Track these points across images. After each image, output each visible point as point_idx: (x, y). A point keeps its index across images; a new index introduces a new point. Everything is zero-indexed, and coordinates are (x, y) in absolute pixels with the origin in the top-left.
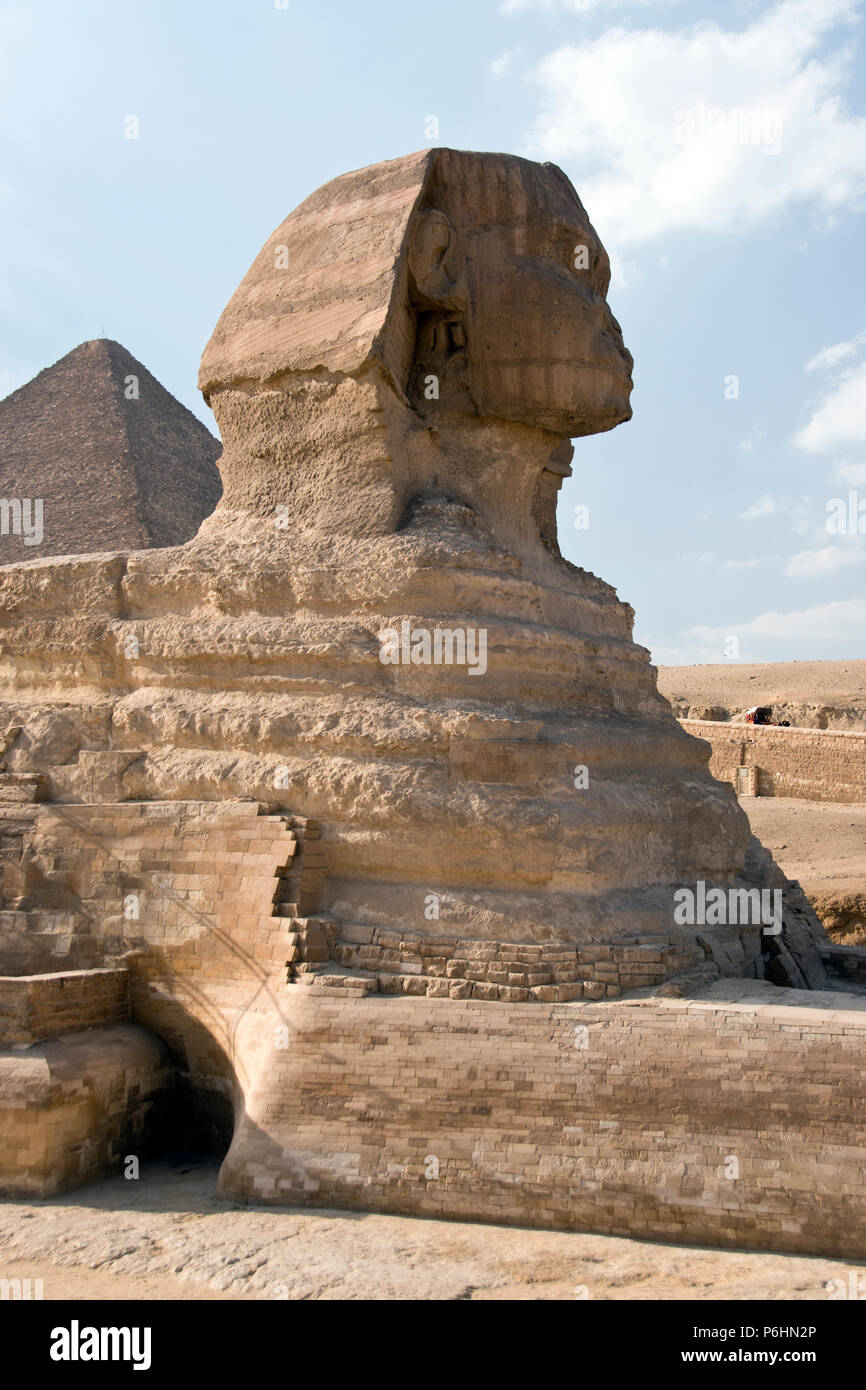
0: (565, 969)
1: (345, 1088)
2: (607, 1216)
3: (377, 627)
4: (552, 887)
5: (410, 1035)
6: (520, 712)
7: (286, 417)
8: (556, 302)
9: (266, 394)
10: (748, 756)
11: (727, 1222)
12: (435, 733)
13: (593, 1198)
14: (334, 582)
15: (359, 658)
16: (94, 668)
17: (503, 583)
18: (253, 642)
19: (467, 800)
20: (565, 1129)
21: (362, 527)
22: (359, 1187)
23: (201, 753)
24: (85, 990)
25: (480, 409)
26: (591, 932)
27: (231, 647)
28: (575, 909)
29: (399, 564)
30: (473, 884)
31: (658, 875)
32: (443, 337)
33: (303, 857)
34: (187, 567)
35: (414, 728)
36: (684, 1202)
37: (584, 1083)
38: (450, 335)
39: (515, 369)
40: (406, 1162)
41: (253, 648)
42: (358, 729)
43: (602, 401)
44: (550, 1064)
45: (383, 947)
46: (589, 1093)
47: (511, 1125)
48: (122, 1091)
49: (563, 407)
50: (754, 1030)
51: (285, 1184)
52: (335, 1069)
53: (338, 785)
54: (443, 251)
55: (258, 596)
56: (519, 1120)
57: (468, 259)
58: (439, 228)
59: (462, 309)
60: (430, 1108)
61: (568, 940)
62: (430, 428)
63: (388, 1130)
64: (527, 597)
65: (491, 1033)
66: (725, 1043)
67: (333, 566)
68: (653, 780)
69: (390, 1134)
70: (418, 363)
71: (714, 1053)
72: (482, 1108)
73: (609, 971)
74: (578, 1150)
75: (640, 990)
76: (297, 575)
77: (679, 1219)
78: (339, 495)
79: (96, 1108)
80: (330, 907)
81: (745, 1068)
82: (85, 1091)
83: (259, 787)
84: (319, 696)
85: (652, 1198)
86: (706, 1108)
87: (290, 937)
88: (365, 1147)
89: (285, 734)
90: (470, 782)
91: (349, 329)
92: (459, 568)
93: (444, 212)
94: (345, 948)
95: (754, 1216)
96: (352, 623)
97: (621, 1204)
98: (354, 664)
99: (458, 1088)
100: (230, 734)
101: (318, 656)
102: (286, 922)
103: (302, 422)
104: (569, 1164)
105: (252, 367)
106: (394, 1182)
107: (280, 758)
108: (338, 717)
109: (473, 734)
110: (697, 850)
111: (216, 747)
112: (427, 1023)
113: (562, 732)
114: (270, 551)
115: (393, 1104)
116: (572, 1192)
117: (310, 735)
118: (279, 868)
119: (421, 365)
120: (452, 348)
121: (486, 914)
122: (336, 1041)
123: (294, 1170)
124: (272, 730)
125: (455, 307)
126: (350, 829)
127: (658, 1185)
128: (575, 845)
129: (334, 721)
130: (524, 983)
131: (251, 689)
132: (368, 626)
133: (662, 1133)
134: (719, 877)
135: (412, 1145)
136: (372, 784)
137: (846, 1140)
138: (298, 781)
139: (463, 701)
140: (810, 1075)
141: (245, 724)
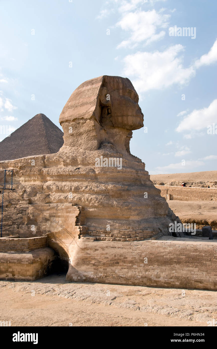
0: (133, 235)
1: (90, 259)
2: (142, 283)
3: (95, 168)
4: (130, 219)
5: (103, 249)
6: (123, 184)
7: (76, 127)
8: (128, 104)
9: (72, 123)
10: (168, 192)
11: (165, 283)
12: (107, 189)
13: (139, 279)
14: (86, 160)
16: (39, 177)
18: (70, 172)
19: (113, 202)
20: (134, 266)
21: (91, 149)
22: (93, 278)
23: (61, 194)
24: (39, 241)
25: (114, 125)
26: (138, 228)
27: (66, 173)
28: (135, 223)
30: (115, 219)
31: (151, 216)
32: (106, 111)
33: (81, 214)
34: (57, 157)
35: (102, 188)
36: (157, 279)
37: (137, 257)
38: (108, 111)
39: (121, 117)
40: (102, 273)
41: (70, 173)
42: (91, 188)
43: (138, 123)
44: (130, 254)
45: (97, 231)
46: (138, 259)
47: (123, 266)
48: (47, 260)
49: (130, 125)
50: (170, 246)
51: (79, 278)
52: (88, 255)
53: (88, 200)
54: (106, 95)
55: (71, 163)
56: (124, 265)
57: (111, 96)
58: (105, 90)
59: (110, 106)
60: (107, 263)
61: (133, 229)
62: (104, 129)
63: (99, 267)
64: (124, 162)
65: (119, 248)
66: (164, 248)
67: (86, 156)
69: (99, 268)
70: (102, 116)
71: (162, 250)
72: (117, 263)
73: (141, 235)
74: (136, 270)
75: (148, 238)
76: (79, 159)
77: (156, 283)
78: (87, 143)
79: (42, 264)
80: (87, 223)
81: (168, 253)
82: (40, 260)
83: (72, 200)
84: (84, 182)
85: (151, 279)
86: (161, 261)
87: (79, 230)
88: (95, 270)
90: (114, 198)
91: (88, 110)
92: (111, 156)
93: (106, 87)
94: (90, 232)
95: (170, 281)
96: (90, 168)
97: (145, 280)
98: (90, 176)
99: (113, 259)
100: (66, 190)
101: (83, 174)
102: (78, 227)
103: (79, 128)
104: (134, 273)
105: (69, 118)
106: (100, 277)
107: (76, 194)
109: (114, 189)
110: (158, 211)
111: (63, 193)
112: (106, 246)
113: (131, 188)
114: (73, 154)
115: (100, 262)
116: (135, 278)
117: (82, 190)
118: (76, 216)
120: (108, 113)
121: (117, 225)
122: (88, 250)
123: (80, 275)
124: (74, 189)
126: (90, 208)
127: (152, 276)
128: (134, 210)
129: (87, 187)
130: (125, 238)
131: (70, 181)
132: (93, 168)
133: (152, 266)
134: (163, 216)
135: (104, 270)
136: (94, 199)
137: (188, 266)
138: (80, 199)
139: (112, 182)
140: (181, 254)
141: (69, 188)
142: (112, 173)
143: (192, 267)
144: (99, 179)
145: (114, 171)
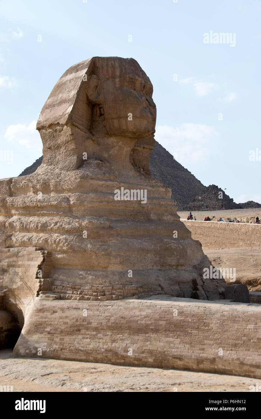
0: (108, 292)
1: (45, 325)
2: (106, 358)
3: (70, 196)
4: (109, 269)
5: (63, 310)
6: (108, 220)
7: (54, 137)
8: (128, 100)
9: (49, 131)
11: (135, 359)
12: (81, 226)
13: (103, 353)
14: (60, 184)
15: (64, 206)
16: (2, 211)
17: (106, 183)
18: (39, 202)
19: (87, 245)
20: (98, 335)
21: (69, 168)
22: (46, 352)
23: (25, 234)
25: (109, 132)
26: (118, 281)
27: (33, 203)
28: (114, 275)
29: (76, 179)
30: (89, 268)
31: (153, 266)
32: (98, 112)
33: (45, 262)
34: (26, 181)
35: (75, 225)
36: (125, 354)
37: (104, 322)
38: (100, 111)
39: (117, 120)
40: (58, 344)
41: (38, 203)
42: (61, 226)
44: (97, 317)
45: (63, 287)
46: (105, 325)
47: (85, 334)
49: (132, 130)
50: (148, 307)
51: (27, 351)
52: (44, 320)
53: (55, 241)
54: (97, 87)
55: (42, 189)
56: (87, 333)
57: (103, 89)
58: (95, 80)
59: (101, 103)
60: (66, 330)
61: (111, 284)
62: (92, 139)
63: (55, 336)
64: (115, 187)
66: (141, 310)
67: (60, 180)
68: (154, 239)
69: (55, 337)
70: (92, 119)
71: (138, 313)
72: (78, 330)
73: (120, 292)
74: (101, 340)
75: (129, 297)
76: (51, 183)
77: (123, 358)
78: (64, 159)
80: (53, 276)
81: (145, 317)
83: (37, 243)
84: (54, 217)
85: (117, 353)
86: (133, 328)
87: (38, 284)
88: (49, 341)
89: (44, 228)
90: (88, 240)
91: (65, 111)
92: (91, 179)
93: (97, 75)
94: (53, 287)
95: (142, 357)
96: (64, 196)
97: (109, 355)
98: (63, 208)
99: (73, 324)
100: (32, 228)
101: (54, 205)
102: (38, 280)
103: (57, 138)
104: (98, 344)
105: (45, 123)
106: (54, 350)
107: (43, 234)
108: (58, 223)
109: (89, 226)
110: (167, 259)
111: (29, 232)
112: (67, 307)
113: (119, 225)
114: (46, 176)
115: (57, 329)
116: (98, 352)
117: (50, 228)
118: (39, 265)
119: (93, 120)
120: (101, 115)
121: (90, 277)
122: (44, 312)
123: (30, 347)
124: (41, 227)
125: (100, 103)
126: (58, 254)
127: (119, 349)
128: (115, 257)
129: (56, 223)
130: (97, 296)
131: (38, 215)
132: (68, 196)
133: (122, 335)
134: (174, 267)
135: (60, 340)
136: (63, 241)
137: (167, 336)
138: (46, 241)
139: (90, 217)
140: (161, 319)
141: (35, 225)
142: (91, 204)
143: (173, 337)
144: (74, 212)
145: (95, 200)
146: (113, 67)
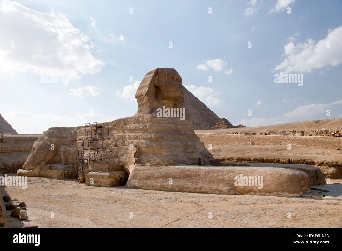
0: (162, 163)
1: (137, 176)
3: (147, 125)
4: (162, 154)
5: (144, 170)
6: (162, 134)
7: (141, 101)
8: (171, 85)
9: (140, 98)
10: (250, 140)
11: (171, 189)
12: (151, 137)
13: (159, 187)
14: (143, 120)
16: (122, 131)
19: (153, 144)
20: (157, 180)
21: (147, 113)
22: (137, 186)
24: (116, 166)
25: (163, 98)
26: (166, 159)
28: (164, 156)
29: (149, 117)
30: (155, 154)
33: (137, 151)
35: (149, 136)
36: (167, 187)
37: (159, 175)
38: (160, 89)
39: (166, 93)
40: (142, 184)
41: (135, 128)
42: (144, 137)
44: (157, 173)
45: (144, 161)
47: (152, 180)
48: (120, 177)
49: (173, 97)
50: (177, 169)
51: (130, 186)
52: (136, 174)
53: (141, 143)
55: (137, 122)
56: (153, 179)
57: (161, 81)
58: (157, 77)
60: (145, 178)
61: (163, 160)
65: (151, 170)
66: (174, 170)
67: (143, 118)
68: (182, 141)
69: (141, 181)
71: (172, 171)
72: (149, 178)
73: (167, 163)
74: (158, 182)
75: (169, 165)
76: (140, 119)
78: (145, 110)
79: (116, 178)
80: (140, 157)
81: (175, 173)
82: (114, 177)
83: (134, 144)
84: (141, 133)
85: (164, 187)
87: (135, 160)
88: (138, 182)
89: (137, 138)
90: (154, 142)
91: (145, 90)
94: (140, 161)
95: (174, 188)
96: (145, 124)
97: (161, 187)
98: (145, 129)
99: (148, 176)
101: (141, 129)
102: (135, 159)
103: (143, 101)
104: (157, 183)
106: (141, 186)
107: (137, 140)
109: (155, 137)
111: (131, 140)
112: (146, 169)
113: (167, 136)
115: (141, 178)
116: (157, 186)
117: (139, 138)
118: (135, 153)
119: (157, 93)
120: (160, 91)
121: (155, 157)
122: (137, 171)
123: (132, 184)
125: (160, 86)
126: (143, 148)
127: (165, 185)
128: (165, 149)
129: (142, 136)
130: (157, 165)
131: (135, 133)
135: (143, 182)
136: (144, 143)
137: (184, 180)
138: (138, 143)
139: (155, 133)
140: (181, 173)
141: (134, 137)
142: (155, 128)
143: (186, 180)
144: (148, 131)
145: (157, 126)
146: (165, 72)
